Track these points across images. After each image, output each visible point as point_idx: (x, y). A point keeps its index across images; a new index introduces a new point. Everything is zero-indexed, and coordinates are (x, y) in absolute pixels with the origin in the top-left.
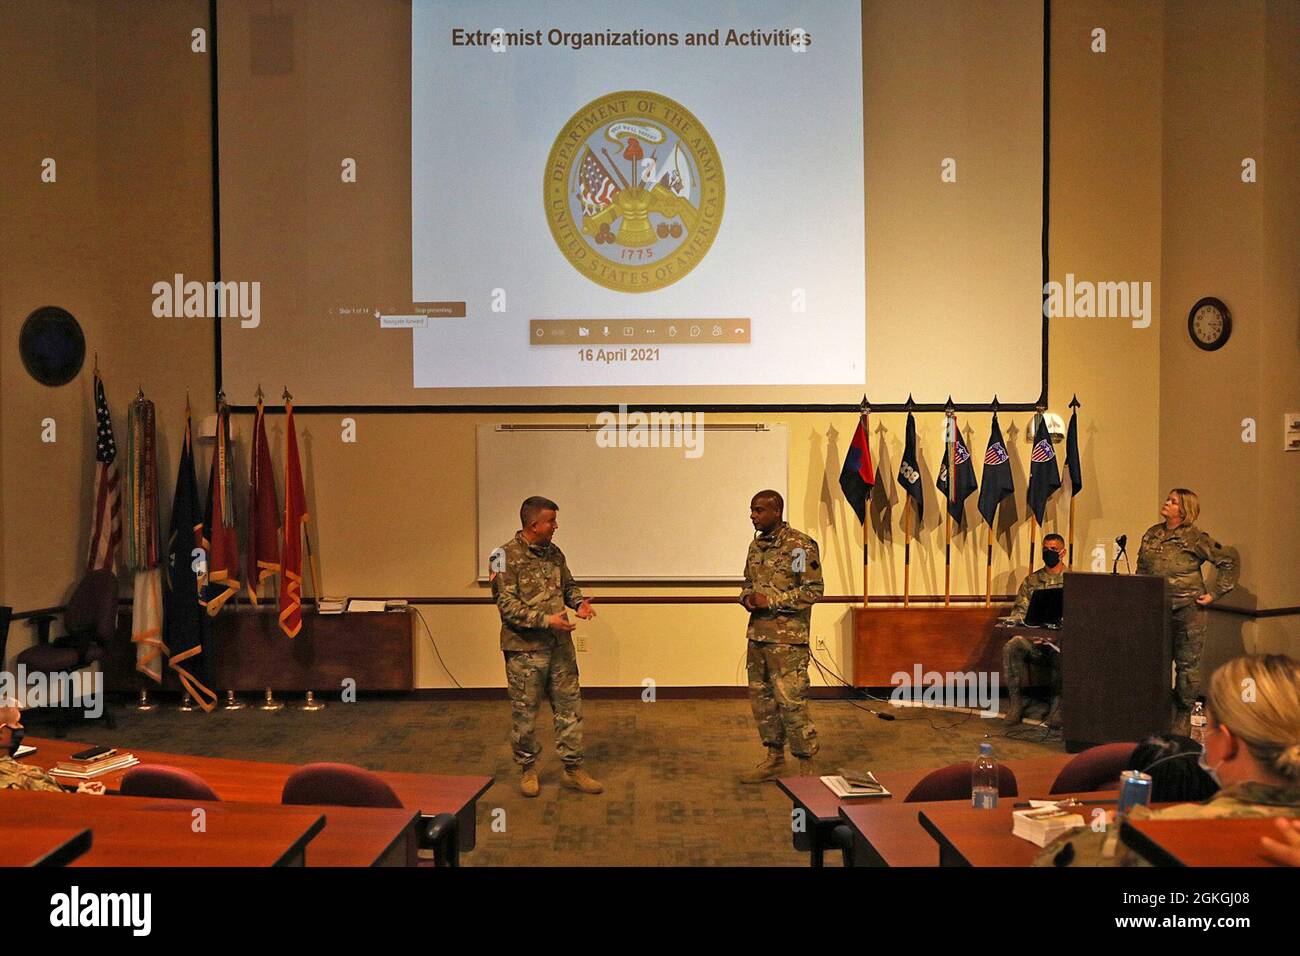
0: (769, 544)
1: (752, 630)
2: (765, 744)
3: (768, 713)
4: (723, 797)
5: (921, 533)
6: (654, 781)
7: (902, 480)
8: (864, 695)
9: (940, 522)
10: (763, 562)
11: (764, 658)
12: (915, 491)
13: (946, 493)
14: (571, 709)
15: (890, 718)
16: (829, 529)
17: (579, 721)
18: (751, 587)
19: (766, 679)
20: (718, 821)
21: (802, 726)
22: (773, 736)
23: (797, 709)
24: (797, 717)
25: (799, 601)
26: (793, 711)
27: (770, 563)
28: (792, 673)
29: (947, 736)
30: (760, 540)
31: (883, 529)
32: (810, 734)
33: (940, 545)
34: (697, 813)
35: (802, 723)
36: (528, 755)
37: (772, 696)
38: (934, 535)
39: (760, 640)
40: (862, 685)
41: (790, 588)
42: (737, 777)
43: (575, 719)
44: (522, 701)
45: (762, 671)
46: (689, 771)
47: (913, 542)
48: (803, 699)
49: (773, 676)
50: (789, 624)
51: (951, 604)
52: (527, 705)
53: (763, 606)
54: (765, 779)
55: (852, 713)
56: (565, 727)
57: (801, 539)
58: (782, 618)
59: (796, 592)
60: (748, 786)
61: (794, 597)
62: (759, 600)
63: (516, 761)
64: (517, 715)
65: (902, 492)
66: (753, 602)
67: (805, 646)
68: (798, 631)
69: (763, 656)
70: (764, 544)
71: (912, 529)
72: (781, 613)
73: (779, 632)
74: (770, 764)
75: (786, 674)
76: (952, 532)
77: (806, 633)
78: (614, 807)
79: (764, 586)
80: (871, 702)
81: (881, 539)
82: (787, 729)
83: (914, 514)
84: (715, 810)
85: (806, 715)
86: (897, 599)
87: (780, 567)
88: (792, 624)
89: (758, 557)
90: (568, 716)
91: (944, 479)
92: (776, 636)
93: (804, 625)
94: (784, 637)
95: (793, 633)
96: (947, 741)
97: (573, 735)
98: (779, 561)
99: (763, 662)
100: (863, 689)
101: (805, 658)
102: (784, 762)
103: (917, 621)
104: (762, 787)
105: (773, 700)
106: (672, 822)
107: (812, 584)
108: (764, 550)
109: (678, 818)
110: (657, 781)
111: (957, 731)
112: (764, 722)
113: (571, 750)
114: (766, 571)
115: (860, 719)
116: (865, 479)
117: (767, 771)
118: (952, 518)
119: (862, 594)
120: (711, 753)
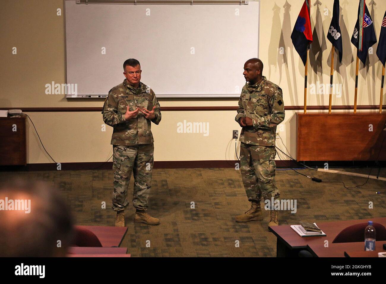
0: (254, 89)
1: (243, 137)
2: (250, 200)
3: (252, 183)
4: (228, 230)
5: (340, 68)
6: (187, 221)
7: (330, 37)
8: (303, 166)
9: (352, 61)
10: (250, 99)
11: (250, 154)
12: (337, 45)
13: (357, 45)
14: (145, 181)
15: (319, 181)
16: (284, 65)
17: (148, 188)
18: (243, 112)
19: (251, 165)
20: (227, 244)
21: (272, 191)
22: (254, 196)
23: (269, 182)
24: (268, 186)
25: (270, 122)
26: (267, 183)
27: (254, 100)
28: (266, 162)
29: (353, 193)
30: (249, 87)
31: (317, 66)
32: (276, 195)
33: (352, 75)
34: (215, 240)
35: (272, 189)
36: (120, 206)
37: (254, 174)
38: (348, 68)
39: (247, 143)
40: (301, 159)
41: (266, 115)
42: (233, 219)
43: (146, 187)
44: (119, 174)
45: (249, 160)
46: (206, 215)
47: (335, 73)
48: (272, 176)
49: (255, 164)
50: (264, 135)
51: (357, 111)
52: (122, 177)
53: (251, 124)
54: (250, 220)
55: (296, 177)
56: (141, 190)
57: (273, 87)
58: (260, 131)
59: (269, 117)
60: (240, 224)
61: (268, 120)
62: (248, 121)
63: (113, 209)
64: (116, 183)
65: (329, 44)
66: (244, 122)
67: (273, 147)
68: (269, 139)
69: (250, 152)
70: (251, 89)
71: (335, 65)
72: (260, 129)
73: (258, 139)
74: (252, 211)
75: (263, 163)
76: (359, 66)
77: (273, 140)
78: (169, 237)
79: (251, 113)
80: (307, 170)
81: (316, 71)
82: (263, 193)
83: (336, 56)
84: (225, 238)
85: (274, 185)
86: (324, 108)
87: (260, 103)
88: (266, 135)
89: (248, 96)
90: (142, 184)
91: (356, 37)
92: (257, 142)
93: (273, 136)
94: (261, 142)
95: (266, 140)
96: (353, 196)
97: (144, 195)
98: (259, 99)
99: (249, 155)
100: (302, 162)
101: (273, 154)
102: (260, 211)
103: (336, 121)
104: (249, 224)
105: (254, 176)
106: (203, 245)
107: (278, 113)
108: (251, 92)
109: (205, 243)
110: (189, 221)
111: (360, 190)
112: (249, 188)
113: (141, 202)
114: (252, 104)
115: (301, 181)
116: (306, 37)
117: (251, 215)
118: (360, 60)
119: (303, 105)
120: (216, 204)
